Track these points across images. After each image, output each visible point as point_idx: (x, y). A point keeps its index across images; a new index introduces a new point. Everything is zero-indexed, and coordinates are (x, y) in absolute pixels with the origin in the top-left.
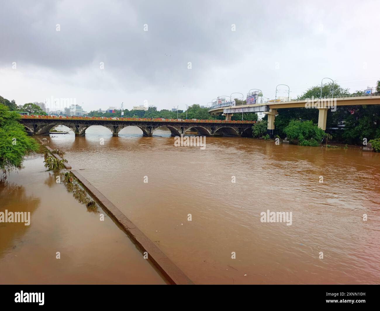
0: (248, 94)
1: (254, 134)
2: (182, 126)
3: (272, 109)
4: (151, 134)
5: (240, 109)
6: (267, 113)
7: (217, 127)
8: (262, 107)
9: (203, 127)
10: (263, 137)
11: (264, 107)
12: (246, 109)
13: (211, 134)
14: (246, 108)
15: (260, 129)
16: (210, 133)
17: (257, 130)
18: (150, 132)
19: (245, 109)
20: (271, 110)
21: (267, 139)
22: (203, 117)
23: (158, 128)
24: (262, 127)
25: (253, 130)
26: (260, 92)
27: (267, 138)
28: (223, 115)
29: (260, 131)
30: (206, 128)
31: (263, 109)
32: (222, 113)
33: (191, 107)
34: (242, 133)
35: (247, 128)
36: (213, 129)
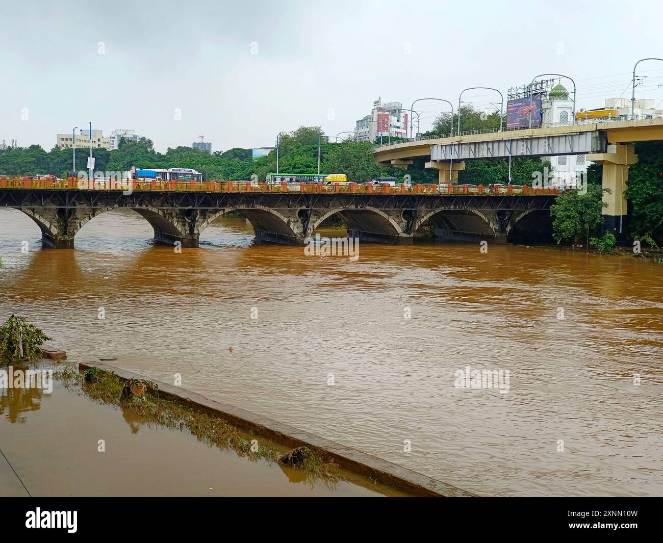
0: (513, 93)
1: (559, 232)
2: (304, 208)
3: (617, 143)
4: (196, 238)
5: (496, 145)
6: (600, 157)
7: (423, 209)
8: (583, 137)
9: (376, 210)
10: (593, 241)
11: (589, 135)
12: (520, 143)
13: (405, 235)
14: (517, 140)
15: (581, 214)
16: (399, 230)
17: (568, 217)
18: (192, 229)
19: (514, 143)
20: (613, 149)
21: (606, 250)
22: (354, 173)
23: (218, 215)
24: (587, 206)
25: (554, 217)
26: (556, 83)
27: (607, 245)
28: (428, 165)
29: (583, 222)
30: (386, 212)
31: (586, 143)
32: (428, 158)
33: (292, 135)
34: (509, 228)
35: (527, 212)
36: (410, 216)
